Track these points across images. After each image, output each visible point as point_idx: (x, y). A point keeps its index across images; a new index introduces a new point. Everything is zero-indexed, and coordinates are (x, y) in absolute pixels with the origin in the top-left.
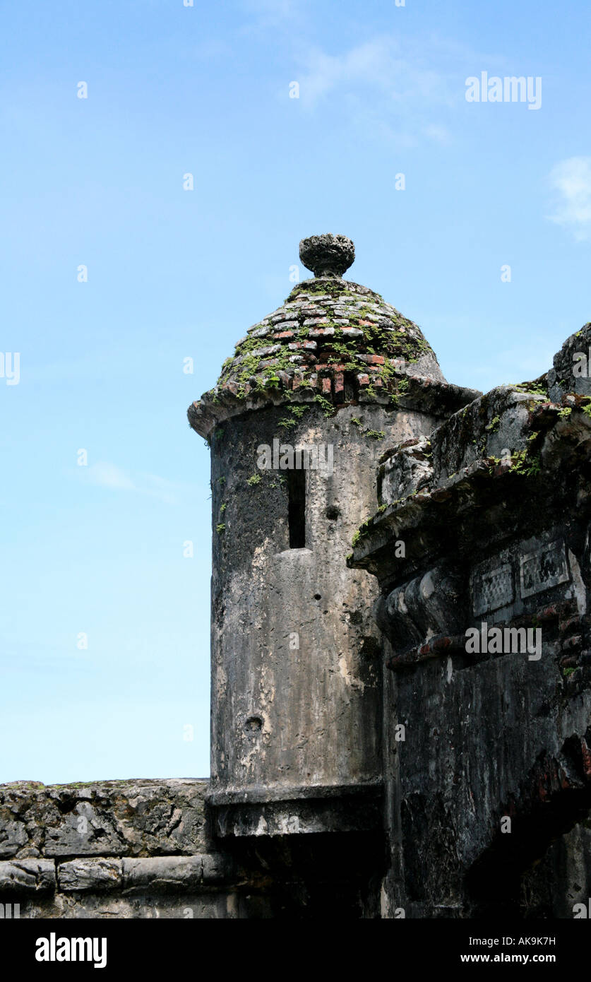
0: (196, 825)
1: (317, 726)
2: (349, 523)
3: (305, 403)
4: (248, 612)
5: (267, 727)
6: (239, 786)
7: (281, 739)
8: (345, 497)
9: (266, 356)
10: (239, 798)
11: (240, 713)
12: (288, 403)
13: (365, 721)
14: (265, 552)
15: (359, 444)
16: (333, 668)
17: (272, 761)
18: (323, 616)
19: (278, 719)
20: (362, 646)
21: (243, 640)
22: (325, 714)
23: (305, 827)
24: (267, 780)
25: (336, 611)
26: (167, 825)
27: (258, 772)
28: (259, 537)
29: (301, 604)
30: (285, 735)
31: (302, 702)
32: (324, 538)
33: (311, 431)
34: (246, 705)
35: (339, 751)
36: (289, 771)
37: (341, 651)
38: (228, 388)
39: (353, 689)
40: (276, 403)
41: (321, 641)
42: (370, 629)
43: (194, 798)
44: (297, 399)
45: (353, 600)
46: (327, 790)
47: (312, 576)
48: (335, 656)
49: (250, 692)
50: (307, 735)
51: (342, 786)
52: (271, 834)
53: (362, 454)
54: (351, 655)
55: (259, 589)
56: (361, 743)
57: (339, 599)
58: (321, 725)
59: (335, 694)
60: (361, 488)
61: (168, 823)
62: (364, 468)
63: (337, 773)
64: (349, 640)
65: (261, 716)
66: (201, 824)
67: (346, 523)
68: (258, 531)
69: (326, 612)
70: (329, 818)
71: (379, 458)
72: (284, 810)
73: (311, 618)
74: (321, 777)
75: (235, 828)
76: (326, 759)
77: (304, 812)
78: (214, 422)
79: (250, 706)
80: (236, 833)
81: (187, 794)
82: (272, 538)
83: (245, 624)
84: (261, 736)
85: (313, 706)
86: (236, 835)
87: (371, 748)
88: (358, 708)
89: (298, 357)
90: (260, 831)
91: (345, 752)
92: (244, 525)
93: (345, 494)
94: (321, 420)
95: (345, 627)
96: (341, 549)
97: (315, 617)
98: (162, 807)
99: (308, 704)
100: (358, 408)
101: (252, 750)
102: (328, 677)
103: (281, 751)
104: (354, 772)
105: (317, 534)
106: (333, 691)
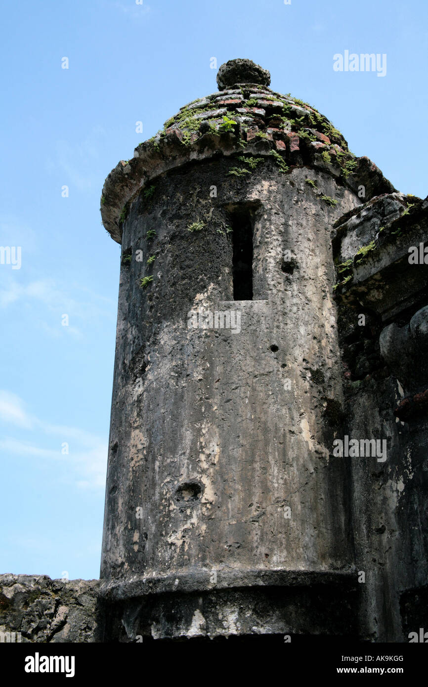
0: (85, 629)
1: (276, 495)
2: (306, 277)
3: (259, 156)
4: (184, 362)
5: (209, 494)
6: (164, 570)
7: (228, 509)
8: (302, 251)
9: (210, 117)
10: (165, 585)
11: (168, 479)
12: (241, 154)
13: (332, 495)
14: (209, 298)
15: (314, 204)
16: (294, 429)
17: (215, 537)
18: (281, 369)
19: (225, 485)
20: (325, 409)
21: (176, 394)
22: (285, 483)
23: (262, 626)
24: (208, 561)
25: (296, 367)
26: (48, 626)
27: (194, 552)
28: (202, 283)
29: (255, 354)
30: (234, 504)
31: (257, 466)
32: (281, 287)
33: (266, 184)
34: (178, 469)
35: (303, 529)
36: (240, 550)
37: (302, 411)
38: (174, 132)
39: (318, 456)
40: (227, 153)
41: (279, 396)
42: (332, 392)
43: (84, 593)
44: (250, 151)
45: (313, 357)
46: (293, 576)
47: (268, 326)
48: (296, 415)
49: (184, 453)
50: (264, 505)
51: (312, 573)
52: (211, 635)
53: (318, 215)
54: (314, 417)
55: (199, 337)
56: (329, 522)
57: (299, 353)
58: (281, 494)
59: (297, 459)
60: (318, 246)
61: (50, 623)
62: (320, 229)
63: (302, 556)
64: (311, 400)
65: (200, 482)
66: (90, 629)
67: (304, 276)
68: (200, 277)
69: (284, 366)
70: (293, 615)
71: (334, 223)
72: (233, 601)
73: (267, 370)
74: (283, 560)
75: (152, 628)
76: (289, 537)
77: (261, 606)
78: (142, 181)
79: (184, 470)
80: (155, 635)
81: (77, 588)
82: (218, 283)
83: (179, 376)
84: (200, 506)
85: (271, 471)
86: (155, 638)
87: (340, 528)
88: (324, 479)
89: (248, 118)
90: (194, 631)
91: (310, 531)
92: (181, 273)
93: (302, 248)
94: (276, 174)
95: (307, 385)
96: (299, 302)
97: (271, 370)
98: (44, 601)
99: (264, 468)
100: (312, 172)
101: (186, 523)
102: (288, 438)
103: (228, 524)
104: (323, 557)
105: (272, 283)
106: (295, 456)
